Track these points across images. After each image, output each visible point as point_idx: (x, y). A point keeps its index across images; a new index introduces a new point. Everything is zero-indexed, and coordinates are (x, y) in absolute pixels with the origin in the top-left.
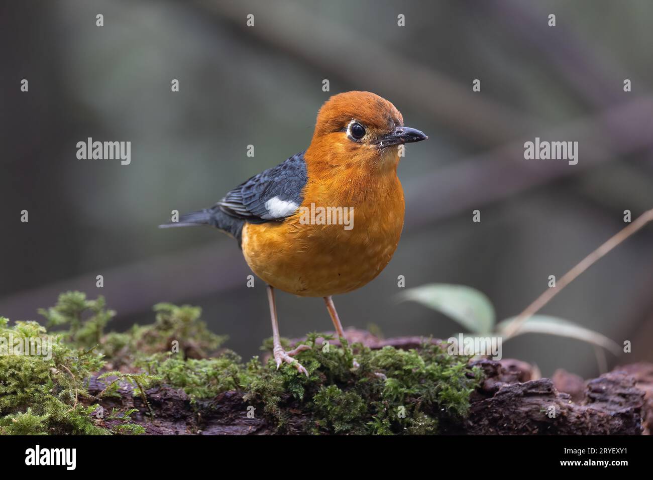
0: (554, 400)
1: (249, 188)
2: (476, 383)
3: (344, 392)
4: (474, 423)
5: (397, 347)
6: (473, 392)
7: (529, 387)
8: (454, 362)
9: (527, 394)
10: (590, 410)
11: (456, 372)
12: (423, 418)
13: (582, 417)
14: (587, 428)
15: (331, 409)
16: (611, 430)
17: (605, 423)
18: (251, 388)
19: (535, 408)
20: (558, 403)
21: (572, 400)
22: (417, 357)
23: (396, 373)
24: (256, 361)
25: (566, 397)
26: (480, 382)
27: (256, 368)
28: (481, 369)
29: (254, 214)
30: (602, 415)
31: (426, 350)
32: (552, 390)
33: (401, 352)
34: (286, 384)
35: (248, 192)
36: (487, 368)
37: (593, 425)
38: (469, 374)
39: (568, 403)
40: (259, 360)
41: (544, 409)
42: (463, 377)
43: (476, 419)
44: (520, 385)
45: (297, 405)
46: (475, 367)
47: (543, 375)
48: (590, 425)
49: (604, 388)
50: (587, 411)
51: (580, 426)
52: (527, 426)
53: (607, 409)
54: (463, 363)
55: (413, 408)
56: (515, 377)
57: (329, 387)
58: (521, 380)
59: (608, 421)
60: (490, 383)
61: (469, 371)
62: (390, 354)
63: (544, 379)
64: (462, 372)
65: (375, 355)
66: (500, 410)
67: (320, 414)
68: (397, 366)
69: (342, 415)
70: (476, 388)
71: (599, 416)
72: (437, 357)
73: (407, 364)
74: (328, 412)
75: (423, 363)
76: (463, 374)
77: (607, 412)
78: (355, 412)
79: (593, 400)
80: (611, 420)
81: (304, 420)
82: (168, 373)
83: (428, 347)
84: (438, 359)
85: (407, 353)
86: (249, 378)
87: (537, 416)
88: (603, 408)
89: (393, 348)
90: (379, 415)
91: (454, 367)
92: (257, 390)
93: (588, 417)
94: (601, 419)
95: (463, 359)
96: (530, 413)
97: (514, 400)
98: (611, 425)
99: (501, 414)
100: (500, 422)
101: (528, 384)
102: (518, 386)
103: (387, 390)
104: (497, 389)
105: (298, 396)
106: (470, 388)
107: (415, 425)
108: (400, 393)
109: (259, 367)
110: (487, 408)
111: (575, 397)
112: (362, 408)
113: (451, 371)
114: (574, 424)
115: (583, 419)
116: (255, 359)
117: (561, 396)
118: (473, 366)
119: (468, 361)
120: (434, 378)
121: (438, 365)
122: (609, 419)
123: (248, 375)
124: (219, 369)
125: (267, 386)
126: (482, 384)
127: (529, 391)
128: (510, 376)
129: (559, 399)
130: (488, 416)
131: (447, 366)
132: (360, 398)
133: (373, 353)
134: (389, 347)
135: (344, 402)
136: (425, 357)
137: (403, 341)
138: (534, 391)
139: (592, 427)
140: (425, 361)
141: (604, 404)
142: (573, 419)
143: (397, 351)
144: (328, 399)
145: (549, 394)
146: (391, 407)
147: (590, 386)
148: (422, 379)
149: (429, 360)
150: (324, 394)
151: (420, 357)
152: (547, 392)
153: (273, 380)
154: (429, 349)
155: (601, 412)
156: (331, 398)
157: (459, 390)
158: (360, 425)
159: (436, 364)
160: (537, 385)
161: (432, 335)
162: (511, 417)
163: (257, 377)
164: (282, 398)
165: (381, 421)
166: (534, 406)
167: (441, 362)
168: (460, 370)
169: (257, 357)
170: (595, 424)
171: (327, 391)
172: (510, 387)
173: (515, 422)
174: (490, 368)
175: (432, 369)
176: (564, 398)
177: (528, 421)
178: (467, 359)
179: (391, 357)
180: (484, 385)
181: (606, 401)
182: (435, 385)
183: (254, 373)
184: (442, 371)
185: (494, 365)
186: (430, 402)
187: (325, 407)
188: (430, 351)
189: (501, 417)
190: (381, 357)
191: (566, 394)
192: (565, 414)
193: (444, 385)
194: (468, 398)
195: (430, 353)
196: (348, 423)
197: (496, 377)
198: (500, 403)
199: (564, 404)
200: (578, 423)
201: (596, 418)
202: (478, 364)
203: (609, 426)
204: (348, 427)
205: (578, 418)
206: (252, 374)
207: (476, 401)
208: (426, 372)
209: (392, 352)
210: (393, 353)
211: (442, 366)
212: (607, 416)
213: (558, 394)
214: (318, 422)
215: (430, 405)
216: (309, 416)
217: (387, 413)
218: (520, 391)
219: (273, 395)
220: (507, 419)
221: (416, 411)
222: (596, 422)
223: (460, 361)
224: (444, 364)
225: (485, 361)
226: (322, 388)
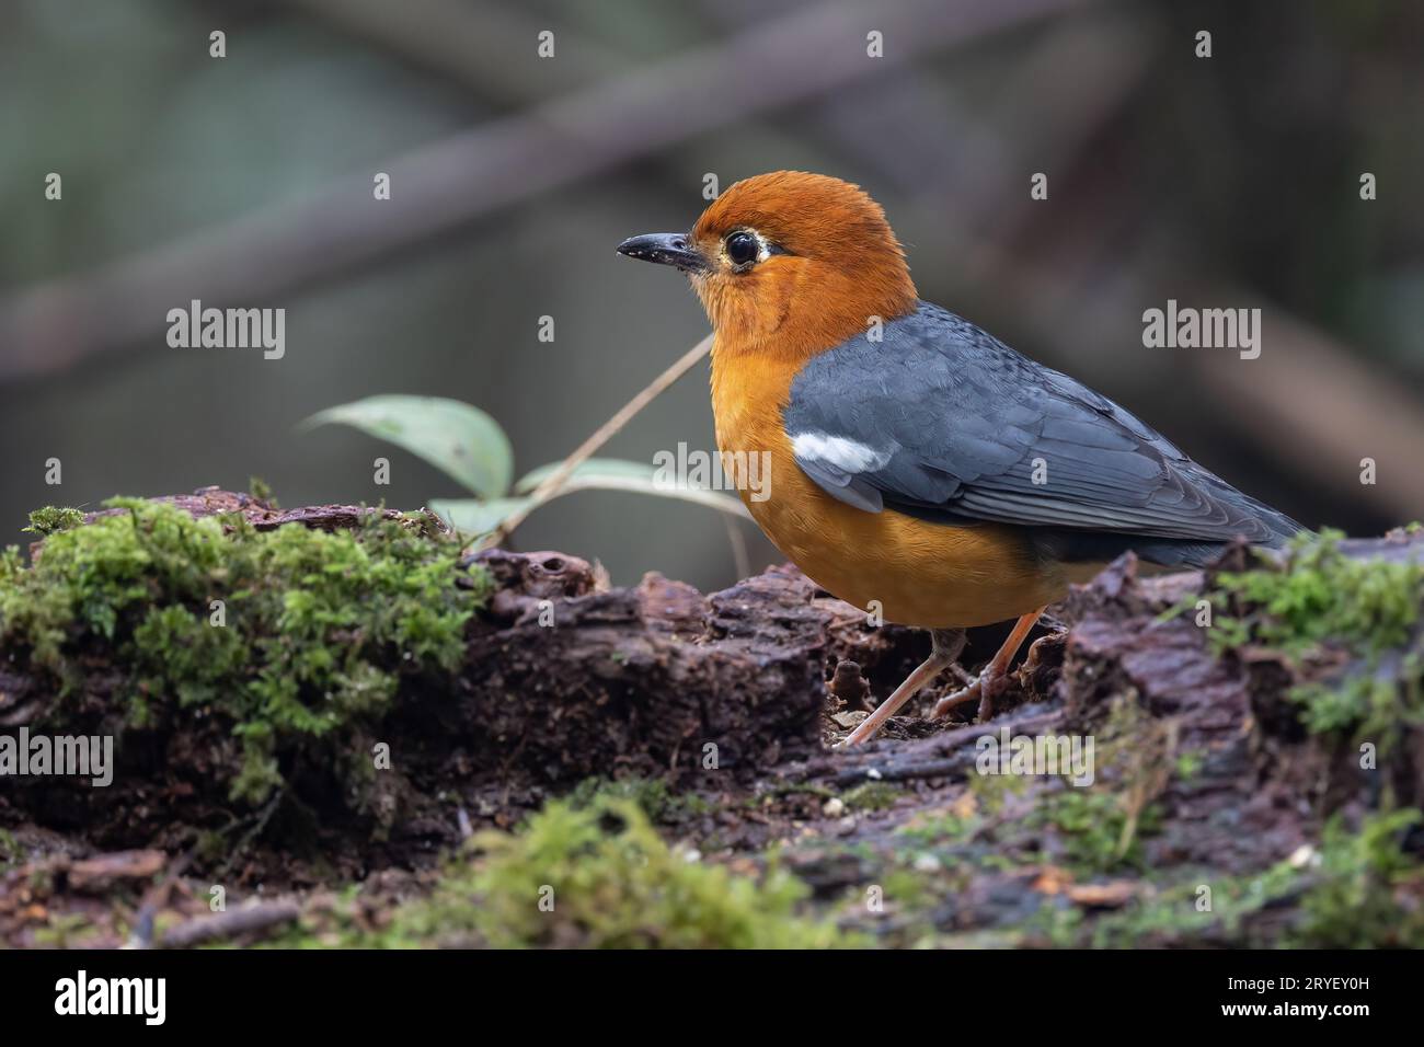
0: (643, 634)
2: (475, 599)
3: (199, 620)
4: (474, 682)
5: (310, 524)
6: (470, 621)
7: (588, 606)
8: (430, 557)
9: (584, 623)
10: (716, 655)
11: (435, 576)
12: (366, 674)
13: (699, 669)
14: (710, 693)
15: (172, 657)
16: (761, 697)
17: (749, 681)
19: (604, 652)
20: (649, 640)
21: (680, 631)
22: (352, 547)
23: (309, 579)
24: (13, 558)
25: (666, 628)
26: (485, 598)
27: (14, 572)
28: (487, 570)
30: (741, 664)
31: (370, 533)
32: (637, 613)
33: (318, 535)
34: (77, 606)
36: (499, 569)
37: (723, 686)
38: (462, 581)
39: (669, 639)
40: (20, 554)
41: (620, 652)
42: (449, 588)
43: (478, 675)
44: (570, 605)
45: (99, 649)
46: (474, 567)
47: (613, 582)
48: (716, 686)
49: (745, 607)
50: (711, 656)
51: (696, 689)
52: (585, 689)
53: (751, 652)
54: (450, 557)
55: (345, 652)
56: (560, 586)
57: (169, 610)
58: (570, 590)
59: (754, 677)
60: (508, 600)
61: (460, 574)
62: (295, 541)
63: (619, 590)
64: (446, 576)
65: (265, 541)
66: (529, 655)
67: (150, 667)
68: (309, 566)
69: (196, 669)
70: (477, 610)
71: (736, 667)
72: (395, 546)
73: (332, 559)
74: (166, 664)
75: (365, 558)
76: (449, 581)
77: (753, 659)
78: (223, 662)
79: (722, 633)
80: (761, 674)
81: (114, 681)
83: (375, 524)
84: (397, 550)
85: (331, 538)
87: (607, 669)
88: (743, 650)
89: (303, 526)
90: (275, 667)
91: (432, 567)
92: (16, 619)
93: (713, 669)
94: (738, 673)
95: (450, 550)
96: (590, 662)
97: (557, 636)
98: (761, 685)
99: (530, 663)
100: (528, 681)
101: (585, 602)
102: (565, 606)
103: (291, 617)
104: (520, 612)
105: (102, 630)
106: (464, 609)
107: (350, 689)
108: (319, 622)
109: (21, 570)
110: (501, 651)
111: (684, 626)
112: (237, 655)
113: (423, 576)
114: (684, 683)
115: (701, 674)
116: (11, 553)
117: (655, 625)
118: (469, 564)
119: (460, 554)
120: (390, 591)
121: (398, 561)
122: (755, 673)
125: (36, 609)
126: (490, 602)
127: (590, 616)
128: (548, 584)
129: (652, 632)
130: (501, 669)
131: (416, 563)
132: (233, 631)
133: (260, 537)
134: (293, 525)
135: (199, 642)
136: (370, 545)
137: (324, 511)
138: (598, 614)
139: (721, 690)
140: (370, 555)
141: (746, 642)
142: (680, 674)
143: (309, 533)
144: (165, 636)
145: (631, 621)
146: (298, 651)
147: (715, 603)
148: (363, 592)
149: (377, 552)
150: (157, 625)
151: (358, 547)
152: (625, 617)
153: (51, 596)
154: (378, 529)
155: (739, 658)
156: (173, 636)
158: (234, 690)
159: (392, 560)
160: (605, 604)
161: (383, 501)
162: (552, 670)
163: (16, 591)
164: (68, 634)
165: (278, 682)
166: (599, 648)
167: (404, 557)
168: (444, 573)
169: (16, 548)
170: (726, 683)
171: (165, 617)
172: (547, 608)
173: (559, 682)
174: (506, 568)
175: (383, 572)
176: (662, 629)
177: (587, 678)
178: (458, 549)
179: (298, 545)
180: (494, 605)
181: (750, 635)
182: (391, 605)
183: (9, 582)
184: (406, 573)
185: (514, 560)
186: (380, 640)
187: (161, 653)
188: (380, 532)
189: (530, 671)
190: (277, 546)
191: (665, 622)
192: (665, 664)
193: (409, 605)
194: (462, 633)
195: (381, 538)
196: (208, 685)
197: (518, 588)
198: (529, 642)
199: (662, 642)
200: (692, 681)
201: (729, 670)
202: (480, 560)
203: (756, 688)
204: (207, 693)
205: (691, 671)
206: (6, 584)
207: (476, 637)
208: (373, 578)
209: (299, 536)
210: (302, 539)
211: (406, 563)
212: (752, 668)
213: (650, 621)
214: (144, 684)
215: (381, 648)
216: (126, 672)
217: (289, 665)
218: (570, 617)
219: (50, 628)
220: (543, 675)
221: (350, 659)
222: (728, 678)
223: (444, 553)
224: (409, 559)
225: (496, 553)
226: (153, 612)
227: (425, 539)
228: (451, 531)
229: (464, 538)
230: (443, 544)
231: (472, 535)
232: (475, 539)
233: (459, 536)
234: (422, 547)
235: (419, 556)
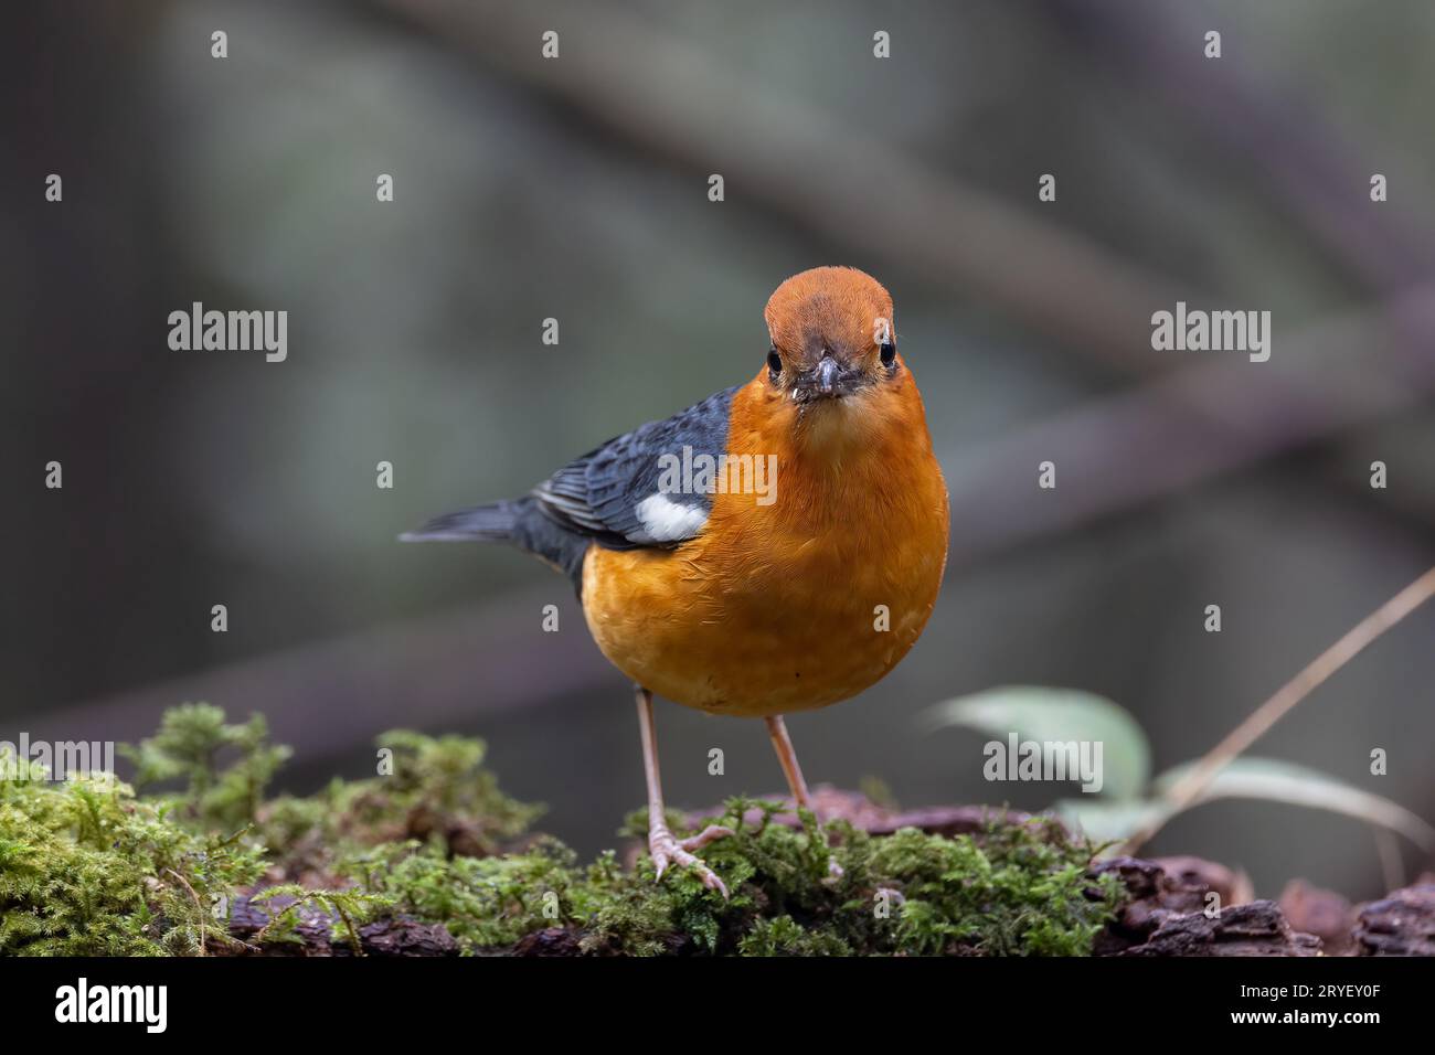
0: (1285, 950)
1: (602, 466)
2: (1106, 911)
3: (808, 931)
5: (929, 830)
6: (1100, 933)
7: (1226, 920)
8: (1057, 865)
9: (1221, 937)
11: (1062, 886)
18: (597, 923)
21: (1326, 948)
22: (973, 853)
23: (927, 888)
24: (609, 862)
25: (1311, 943)
26: (1116, 910)
27: (610, 878)
28: (1118, 879)
29: (610, 528)
31: (993, 838)
32: (1280, 927)
33: (937, 841)
34: (677, 915)
35: (600, 476)
36: (1131, 878)
38: (1091, 891)
40: (616, 858)
42: (1078, 898)
44: (1207, 918)
46: (1104, 876)
47: (1258, 893)
49: (1396, 922)
54: (1078, 865)
56: (1197, 897)
57: (775, 920)
60: (1140, 912)
61: (1091, 884)
62: (912, 846)
63: (1262, 902)
64: (1074, 886)
65: (878, 848)
68: (927, 873)
70: (1108, 922)
72: (1018, 853)
73: (951, 868)
75: (986, 865)
76: (1077, 892)
79: (1372, 950)
82: (410, 888)
83: (997, 830)
84: (1021, 857)
85: (951, 844)
86: (593, 901)
89: (920, 832)
91: (1059, 876)
92: (612, 928)
95: (1078, 858)
101: (1223, 915)
102: (1202, 919)
103: (907, 928)
104: (1154, 925)
105: (704, 940)
106: (1094, 923)
108: (936, 934)
109: (617, 876)
111: (1330, 942)
113: (1049, 885)
116: (606, 858)
117: (1299, 940)
118: (1100, 872)
119: (1089, 862)
120: (1013, 901)
121: (1022, 870)
123: (591, 894)
124: (526, 879)
125: (633, 918)
126: (1121, 914)
127: (1228, 930)
128: (1184, 895)
129: (1296, 949)
131: (1041, 872)
132: (844, 943)
133: (873, 843)
134: (910, 830)
135: (808, 955)
136: (993, 852)
137: (942, 815)
138: (1237, 928)
140: (992, 862)
143: (928, 839)
144: (771, 946)
145: (1273, 936)
147: (1366, 917)
148: (985, 902)
149: (1000, 859)
150: (763, 936)
151: (980, 854)
152: (1267, 931)
153: (649, 904)
154: (1001, 834)
156: (780, 945)
157: (1068, 928)
159: (1017, 868)
160: (1244, 917)
161: (1006, 804)
163: (612, 899)
164: (667, 945)
167: (1028, 864)
168: (1072, 883)
169: (612, 853)
171: (771, 929)
172: (1183, 921)
174: (1139, 877)
175: (1007, 880)
176: (1307, 945)
178: (1087, 857)
179: (914, 852)
180: (1126, 918)
182: (1015, 916)
183: (604, 888)
184: (1030, 883)
185: (1147, 870)
186: (1003, 954)
188: (1003, 838)
190: (891, 852)
191: (1310, 937)
193: (1034, 917)
194: (1091, 947)
195: (1004, 844)
197: (1152, 899)
202: (1111, 868)
206: (601, 891)
207: (1106, 952)
208: (995, 887)
209: (917, 841)
210: (920, 844)
211: (1030, 872)
213: (1293, 936)
218: (1207, 931)
219: (648, 938)
223: (1072, 862)
224: (1033, 867)
225: (1128, 861)
226: (759, 922)
227: (1053, 845)
228: (1079, 836)
229: (1092, 846)
230: (1070, 851)
231: (1100, 844)
232: (1105, 846)
233: (1088, 843)
234: (1049, 855)
235: (1044, 863)
